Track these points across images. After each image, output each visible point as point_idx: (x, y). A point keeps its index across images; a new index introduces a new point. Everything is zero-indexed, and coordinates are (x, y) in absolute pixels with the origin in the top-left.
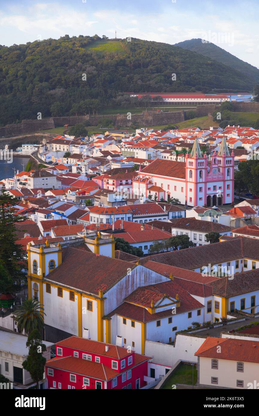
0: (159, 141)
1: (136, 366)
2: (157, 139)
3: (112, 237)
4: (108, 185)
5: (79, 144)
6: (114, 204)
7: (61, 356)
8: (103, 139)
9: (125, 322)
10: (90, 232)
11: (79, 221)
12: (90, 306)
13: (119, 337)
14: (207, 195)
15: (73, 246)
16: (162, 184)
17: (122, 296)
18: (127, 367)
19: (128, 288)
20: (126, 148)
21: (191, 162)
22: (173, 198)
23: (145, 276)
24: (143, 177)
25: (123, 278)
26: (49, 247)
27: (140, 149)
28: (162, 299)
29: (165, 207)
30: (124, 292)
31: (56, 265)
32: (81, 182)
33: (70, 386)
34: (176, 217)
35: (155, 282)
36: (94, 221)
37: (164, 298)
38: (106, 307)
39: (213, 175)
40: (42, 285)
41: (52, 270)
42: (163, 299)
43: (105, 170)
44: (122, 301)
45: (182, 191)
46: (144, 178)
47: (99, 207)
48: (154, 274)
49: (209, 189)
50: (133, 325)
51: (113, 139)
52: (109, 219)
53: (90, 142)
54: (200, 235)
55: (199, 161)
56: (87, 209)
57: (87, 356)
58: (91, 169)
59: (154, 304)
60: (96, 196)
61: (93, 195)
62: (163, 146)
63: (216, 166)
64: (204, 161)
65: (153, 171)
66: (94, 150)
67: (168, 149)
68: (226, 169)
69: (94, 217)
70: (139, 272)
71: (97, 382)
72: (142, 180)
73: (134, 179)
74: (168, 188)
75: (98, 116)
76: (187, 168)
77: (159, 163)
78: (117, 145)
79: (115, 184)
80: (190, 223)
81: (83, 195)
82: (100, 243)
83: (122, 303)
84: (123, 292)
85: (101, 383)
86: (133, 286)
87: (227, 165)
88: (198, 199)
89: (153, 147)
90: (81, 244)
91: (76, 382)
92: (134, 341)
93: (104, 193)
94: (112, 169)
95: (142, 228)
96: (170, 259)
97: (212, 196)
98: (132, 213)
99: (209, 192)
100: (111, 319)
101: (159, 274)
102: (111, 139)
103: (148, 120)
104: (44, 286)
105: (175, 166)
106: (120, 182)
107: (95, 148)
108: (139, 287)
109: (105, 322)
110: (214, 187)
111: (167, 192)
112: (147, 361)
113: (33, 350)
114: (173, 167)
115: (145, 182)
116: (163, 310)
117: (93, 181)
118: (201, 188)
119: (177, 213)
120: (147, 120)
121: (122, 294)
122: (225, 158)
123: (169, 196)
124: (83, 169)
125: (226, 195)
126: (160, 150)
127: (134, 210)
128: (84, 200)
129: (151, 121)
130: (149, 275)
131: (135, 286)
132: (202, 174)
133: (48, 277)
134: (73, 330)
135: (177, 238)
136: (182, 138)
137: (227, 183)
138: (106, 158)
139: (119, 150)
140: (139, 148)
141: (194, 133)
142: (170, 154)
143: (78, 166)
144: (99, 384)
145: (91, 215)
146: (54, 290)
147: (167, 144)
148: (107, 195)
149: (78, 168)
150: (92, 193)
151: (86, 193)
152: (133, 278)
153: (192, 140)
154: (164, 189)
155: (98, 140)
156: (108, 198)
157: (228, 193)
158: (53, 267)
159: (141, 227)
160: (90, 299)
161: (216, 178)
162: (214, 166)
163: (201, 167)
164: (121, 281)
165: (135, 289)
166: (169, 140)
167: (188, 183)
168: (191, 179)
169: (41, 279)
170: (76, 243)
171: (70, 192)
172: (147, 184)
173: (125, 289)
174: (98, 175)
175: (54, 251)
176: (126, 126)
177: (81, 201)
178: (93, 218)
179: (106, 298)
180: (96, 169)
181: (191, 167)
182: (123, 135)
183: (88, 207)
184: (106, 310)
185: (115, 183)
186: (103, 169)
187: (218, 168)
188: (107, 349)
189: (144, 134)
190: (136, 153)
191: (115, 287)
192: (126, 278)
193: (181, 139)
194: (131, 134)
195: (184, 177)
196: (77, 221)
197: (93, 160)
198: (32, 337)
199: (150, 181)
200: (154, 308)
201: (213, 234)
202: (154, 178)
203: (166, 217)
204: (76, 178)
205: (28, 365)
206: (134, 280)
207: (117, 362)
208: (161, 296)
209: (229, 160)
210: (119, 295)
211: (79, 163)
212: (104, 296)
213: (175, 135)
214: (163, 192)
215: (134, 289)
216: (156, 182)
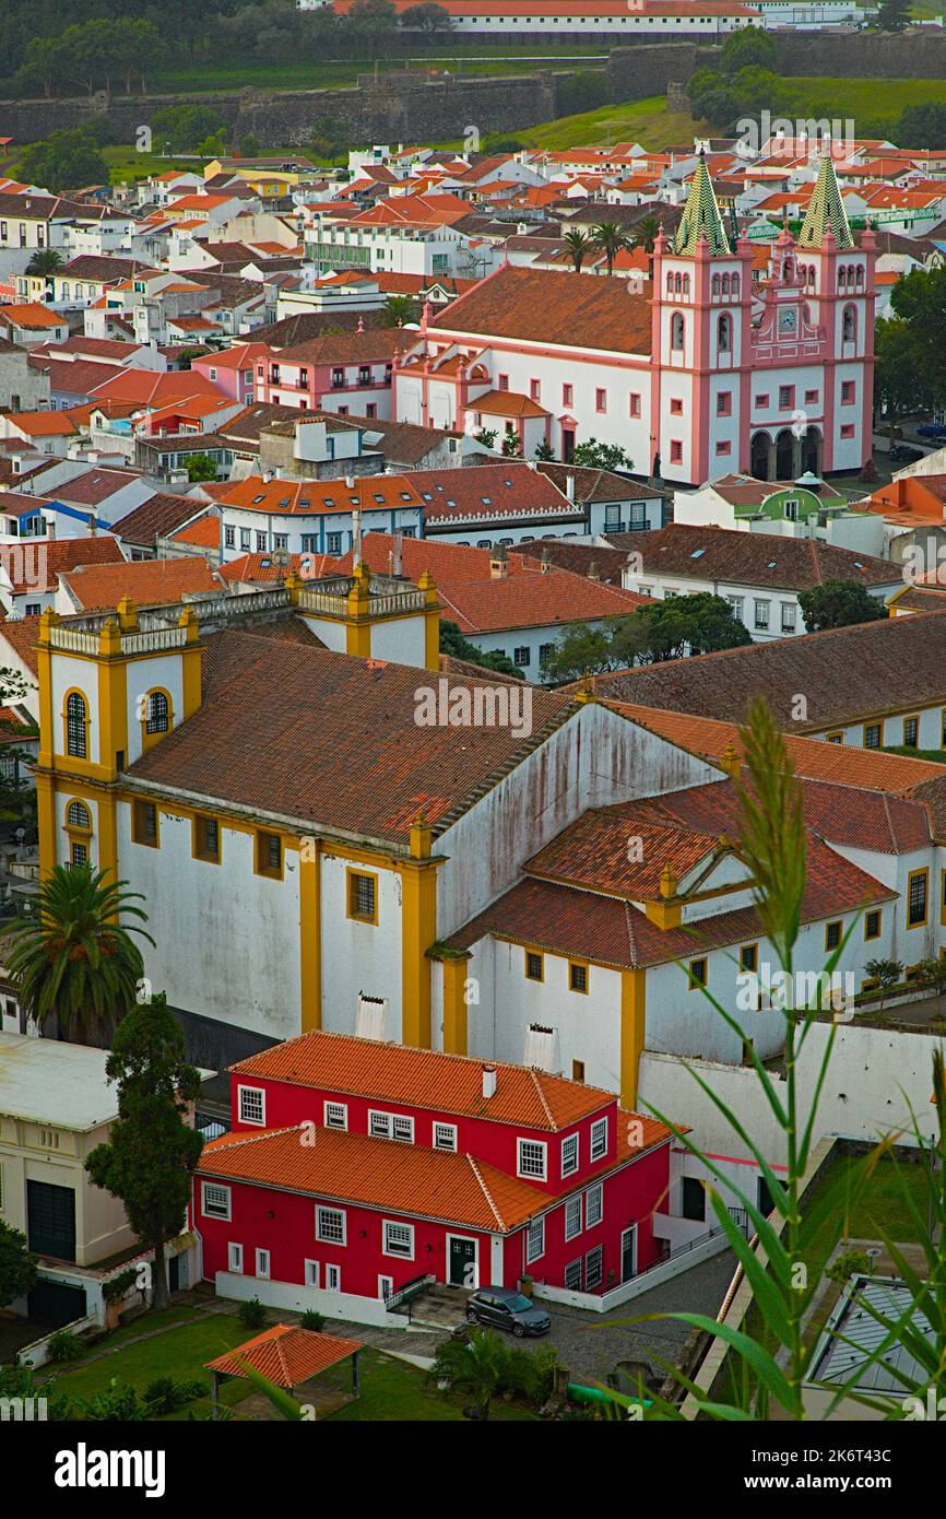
0: (471, 197)
1: (621, 1167)
2: (460, 192)
3: (429, 583)
4: (274, 392)
5: (95, 214)
6: (324, 470)
7: (261, 1128)
8: (202, 193)
9: (535, 970)
10: (241, 593)
11: (170, 548)
12: (362, 899)
13: (541, 1030)
14: (753, 432)
15: (246, 629)
16: (535, 383)
17: (512, 851)
18: (588, 1171)
19: (542, 813)
20: (327, 228)
21: (678, 274)
22: (596, 445)
23: (614, 755)
24: (441, 350)
25: (519, 762)
26: (135, 630)
27: (394, 232)
28: (709, 859)
29: (570, 481)
30: (524, 831)
31: (173, 715)
32: (147, 376)
33: (317, 1263)
34: (621, 525)
35: (658, 784)
36: (245, 547)
37: (720, 853)
38: (443, 899)
39: (781, 337)
40: (114, 807)
41: (159, 736)
42: (715, 858)
43: (241, 326)
44: (514, 873)
45: (634, 412)
46: (447, 356)
47: (265, 481)
48: (655, 750)
49: (762, 400)
50: (578, 981)
51: (254, 193)
52: (316, 535)
53: (136, 207)
54: (758, 601)
55: (717, 269)
56: (198, 493)
57: (391, 1121)
58: (176, 322)
59: (675, 881)
60: (230, 438)
61: (216, 434)
62: (498, 219)
63: (794, 293)
64: (737, 267)
65: (491, 322)
66: (173, 243)
67: (524, 233)
68: (840, 307)
69: (243, 529)
70: (589, 737)
71: (453, 1240)
72: (436, 365)
73: (399, 362)
74: (567, 402)
75: (149, 98)
76: (661, 304)
77: (513, 286)
78: (281, 219)
79: (312, 387)
80: (708, 551)
81: (169, 433)
82: (373, 611)
83: (516, 883)
84: (516, 834)
85: (472, 1244)
86: (564, 804)
87: (842, 291)
88: (713, 448)
89: (451, 223)
90: (278, 617)
91: (345, 1244)
92: (580, 1060)
93: (273, 423)
94: (280, 317)
95: (496, 566)
96: (686, 690)
97: (774, 433)
98: (421, 508)
99: (759, 416)
100: (469, 955)
101: (676, 750)
102: (244, 191)
103: (387, 116)
104: (125, 810)
105: (595, 299)
106: (332, 377)
107: (174, 230)
108: (589, 810)
109: (439, 970)
110: (781, 394)
111: (563, 419)
112: (668, 1145)
113: (144, 1094)
114: (586, 305)
115: (455, 375)
116: (717, 913)
117: (196, 372)
118: (724, 398)
119: (626, 507)
120: (380, 115)
121: (516, 843)
122: (832, 256)
123: (569, 436)
124: (141, 325)
125: (837, 431)
126: (487, 238)
127: (428, 497)
128: (176, 456)
129: (400, 120)
130: (634, 751)
131: (570, 803)
132: (731, 330)
133: (141, 768)
134: (272, 1014)
135: (674, 608)
136: (577, 185)
137: (842, 374)
138: (235, 275)
139: (290, 241)
140: (389, 230)
141: (628, 166)
142: (536, 256)
143: (113, 311)
144: (463, 1250)
145: (229, 517)
146: (176, 831)
147: (512, 212)
148: (293, 429)
149: (112, 320)
150: (211, 422)
151: (182, 425)
152: (561, 767)
153: (629, 194)
154: (544, 404)
155: (178, 198)
156: (297, 443)
157: (846, 423)
158: (162, 723)
159: (492, 562)
160: (365, 863)
161: (791, 351)
162: (782, 294)
163: (726, 299)
164: (509, 776)
165: (572, 816)
166: (518, 195)
167: (663, 373)
168: (677, 354)
169: (109, 778)
170: (254, 612)
171: (99, 420)
172: (464, 385)
173: (527, 815)
174: (217, 348)
175: (168, 645)
176: (285, 146)
177: (161, 461)
178: (237, 532)
179: (442, 859)
180: (205, 324)
181: (678, 298)
182: (292, 178)
183: (204, 483)
184: (443, 916)
185: (310, 377)
186: (239, 321)
187: (800, 302)
188: (489, 1084)
189: (390, 168)
190: (374, 254)
191: (483, 805)
192: (533, 764)
193: (577, 191)
194: (330, 171)
195: (645, 347)
196: (160, 551)
197: (183, 280)
198: (137, 1030)
199: (476, 368)
200: (677, 901)
201: (839, 590)
202: (496, 354)
203: (579, 528)
204: (119, 363)
205: (117, 1168)
206: (566, 775)
207: (545, 1145)
208: (703, 845)
209: (851, 267)
210: (502, 845)
211: (112, 295)
212: (436, 848)
213: (539, 175)
214: (544, 420)
215: (565, 816)
216: (504, 373)
